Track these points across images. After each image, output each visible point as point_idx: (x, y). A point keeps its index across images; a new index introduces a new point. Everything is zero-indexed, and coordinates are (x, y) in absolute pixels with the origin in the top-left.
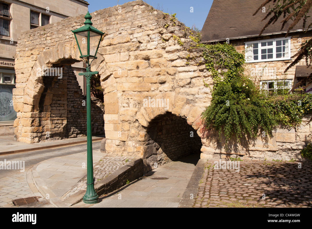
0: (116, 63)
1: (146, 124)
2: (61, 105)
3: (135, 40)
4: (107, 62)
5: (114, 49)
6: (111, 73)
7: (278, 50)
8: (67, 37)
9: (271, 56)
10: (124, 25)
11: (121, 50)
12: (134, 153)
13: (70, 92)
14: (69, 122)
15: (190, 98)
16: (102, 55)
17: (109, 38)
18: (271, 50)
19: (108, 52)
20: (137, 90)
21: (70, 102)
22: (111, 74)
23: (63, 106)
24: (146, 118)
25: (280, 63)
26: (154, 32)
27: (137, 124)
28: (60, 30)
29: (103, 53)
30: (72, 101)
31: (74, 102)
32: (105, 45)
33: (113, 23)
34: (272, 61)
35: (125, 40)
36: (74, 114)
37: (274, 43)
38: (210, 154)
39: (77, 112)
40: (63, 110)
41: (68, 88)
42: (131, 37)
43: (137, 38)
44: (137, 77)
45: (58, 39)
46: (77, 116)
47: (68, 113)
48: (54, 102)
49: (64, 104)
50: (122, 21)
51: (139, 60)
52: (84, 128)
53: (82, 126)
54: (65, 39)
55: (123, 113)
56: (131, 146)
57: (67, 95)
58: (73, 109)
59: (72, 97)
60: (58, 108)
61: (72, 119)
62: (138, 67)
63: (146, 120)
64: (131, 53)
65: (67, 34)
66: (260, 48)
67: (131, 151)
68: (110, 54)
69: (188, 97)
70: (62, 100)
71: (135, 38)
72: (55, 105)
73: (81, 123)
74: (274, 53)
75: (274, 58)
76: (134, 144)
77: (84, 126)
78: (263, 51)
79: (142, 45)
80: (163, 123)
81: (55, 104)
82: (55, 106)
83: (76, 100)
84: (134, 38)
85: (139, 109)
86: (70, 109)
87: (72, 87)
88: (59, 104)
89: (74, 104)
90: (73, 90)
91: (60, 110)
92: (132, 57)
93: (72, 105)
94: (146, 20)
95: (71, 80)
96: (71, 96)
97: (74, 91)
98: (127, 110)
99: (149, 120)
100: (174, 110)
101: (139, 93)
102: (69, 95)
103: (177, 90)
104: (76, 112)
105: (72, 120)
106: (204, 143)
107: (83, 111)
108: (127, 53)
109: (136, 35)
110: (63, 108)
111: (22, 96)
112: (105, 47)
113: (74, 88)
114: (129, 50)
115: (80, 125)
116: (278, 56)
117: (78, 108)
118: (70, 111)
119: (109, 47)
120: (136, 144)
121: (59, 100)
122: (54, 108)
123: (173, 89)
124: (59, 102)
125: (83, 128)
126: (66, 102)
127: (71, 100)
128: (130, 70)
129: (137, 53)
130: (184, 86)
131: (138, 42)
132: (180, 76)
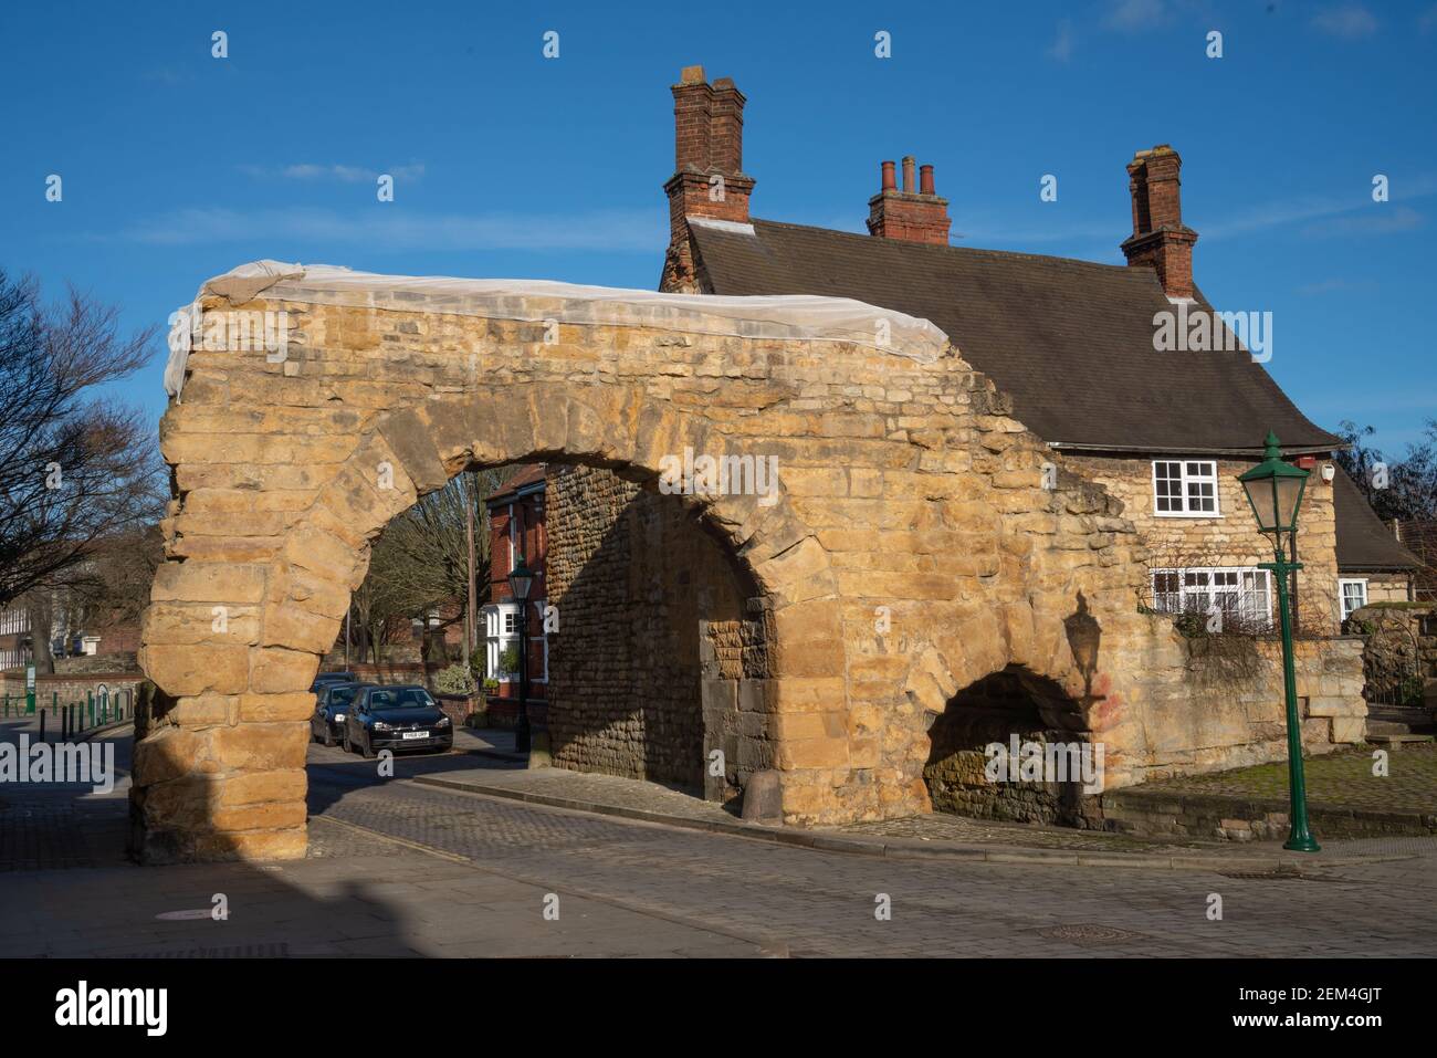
0: (835, 502)
1: (940, 706)
3: (903, 435)
5: (824, 451)
6: (813, 532)
8: (588, 367)
11: (854, 459)
12: (903, 805)
17: (803, 412)
19: (799, 460)
20: (915, 595)
24: (942, 686)
27: (910, 709)
32: (788, 433)
35: (867, 431)
38: (1124, 771)
42: (889, 423)
43: (909, 432)
44: (914, 554)
51: (917, 502)
54: (574, 373)
56: (894, 783)
62: (915, 525)
63: (941, 694)
64: (890, 475)
68: (805, 467)
71: (902, 429)
79: (926, 455)
84: (898, 430)
85: (919, 655)
92: (897, 489)
99: (953, 693)
108: (874, 473)
109: (904, 422)
112: (785, 440)
114: (882, 465)
119: (802, 442)
123: (1023, 598)
128: (883, 529)
129: (911, 479)
130: (1054, 589)
131: (912, 443)
132: (1046, 559)
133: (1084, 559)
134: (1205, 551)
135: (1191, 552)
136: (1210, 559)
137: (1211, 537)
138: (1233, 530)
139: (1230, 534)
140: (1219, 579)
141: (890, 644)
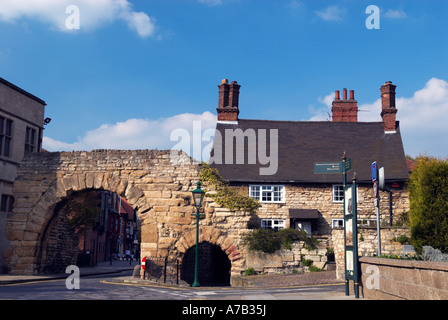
0: (157, 199)
1: (184, 251)
4: (148, 197)
5: (156, 187)
6: (151, 206)
7: (276, 194)
8: (99, 169)
9: (270, 199)
10: (168, 169)
11: (163, 188)
15: (225, 231)
16: (142, 190)
17: (151, 177)
18: (269, 194)
19: (149, 189)
22: (151, 208)
24: (185, 246)
25: (277, 205)
26: (195, 178)
28: (90, 161)
32: (146, 182)
33: (156, 165)
34: (271, 203)
35: (168, 181)
37: (272, 188)
38: (238, 272)
42: (174, 179)
43: (179, 181)
50: (165, 165)
51: (180, 199)
54: (97, 170)
55: (162, 242)
62: (179, 205)
64: (173, 192)
65: (98, 165)
66: (261, 191)
69: (222, 230)
74: (272, 196)
75: (272, 201)
78: (264, 194)
84: (176, 181)
85: (179, 238)
92: (174, 196)
98: (167, 239)
99: (188, 248)
100: (211, 239)
101: (180, 226)
103: (214, 224)
106: (233, 264)
108: (169, 191)
109: (178, 179)
112: (146, 184)
114: (171, 190)
116: (275, 199)
117: (62, 238)
119: (150, 184)
120: (174, 268)
122: (50, 237)
123: (210, 224)
128: (171, 206)
129: (179, 193)
130: (220, 222)
131: (180, 184)
132: (218, 214)
133: (230, 214)
141: (171, 235)
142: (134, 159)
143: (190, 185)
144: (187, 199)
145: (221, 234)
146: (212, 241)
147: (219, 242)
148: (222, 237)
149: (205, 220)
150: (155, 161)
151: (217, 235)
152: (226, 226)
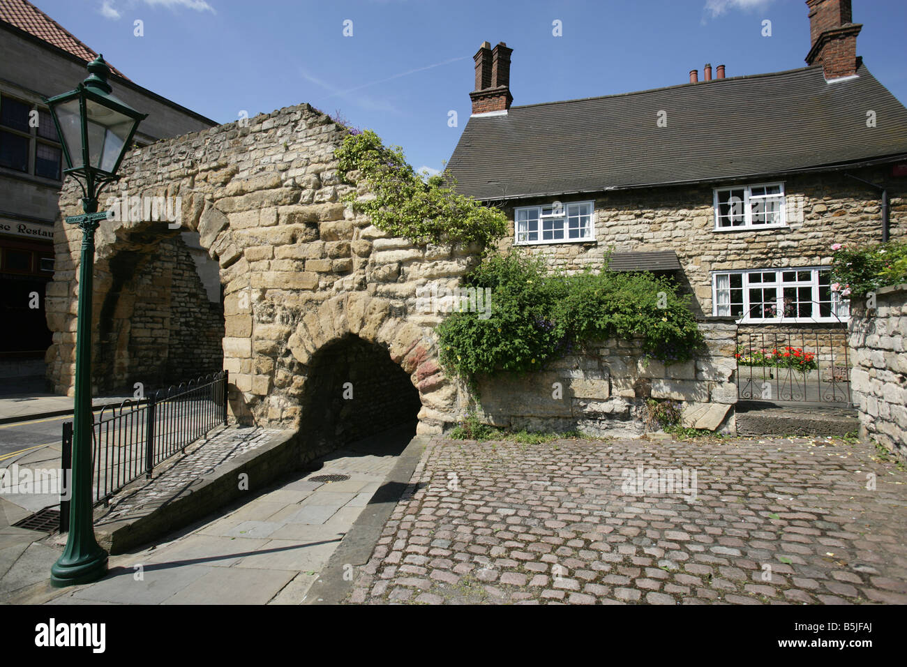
0: (251, 230)
1: (304, 359)
2: (156, 319)
3: (290, 182)
4: (234, 227)
5: (248, 200)
6: (241, 250)
7: (573, 223)
8: (160, 178)
9: (560, 235)
10: (272, 153)
11: (262, 203)
12: (281, 421)
13: (180, 295)
14: (174, 353)
15: (399, 304)
16: (225, 213)
17: (239, 179)
18: (559, 223)
19: (236, 208)
20: (291, 285)
21: (178, 315)
22: (242, 254)
23: (161, 320)
24: (306, 347)
25: (576, 247)
26: (329, 166)
27: (288, 360)
28: (147, 163)
29: (226, 210)
30: (181, 313)
31: (188, 315)
32: (232, 193)
33: (251, 148)
34: (562, 244)
35: (270, 183)
36: (187, 338)
38: (435, 425)
39: (194, 333)
40: (160, 329)
41: (174, 286)
42: (283, 176)
43: (294, 178)
44: (292, 259)
45: (142, 182)
46: (194, 342)
47: (171, 335)
48: (139, 312)
49: (163, 318)
50: (267, 145)
51: (296, 225)
52: (209, 367)
53: (205, 363)
54: (156, 182)
55: (261, 336)
56: (276, 406)
57: (173, 299)
58: (184, 328)
59: (182, 304)
60: (149, 325)
61: (182, 347)
62: (293, 240)
63: (307, 352)
64: (282, 209)
65: (159, 171)
66: (541, 217)
67: (275, 417)
68: (240, 211)
69: (392, 302)
70: (159, 309)
71: (291, 178)
72: (143, 319)
73: (202, 356)
74: (566, 228)
75: (566, 238)
76: (282, 401)
77: (209, 363)
78: (547, 224)
79: (304, 193)
80: (351, 359)
81: (140, 316)
82: (141, 322)
83: (192, 310)
84: (288, 179)
85: (295, 326)
86: (177, 327)
87: (183, 284)
88: (152, 317)
89: (188, 319)
90: (188, 290)
91: (152, 329)
92: (283, 218)
93: (183, 320)
94: (314, 142)
95: (183, 270)
96: (180, 302)
97: (189, 293)
98: (270, 329)
99: (312, 351)
100: (364, 329)
101: (294, 294)
102: (177, 299)
103: (371, 287)
104: (191, 334)
105: (181, 350)
106: (424, 402)
107: (207, 333)
108: (273, 208)
109: (291, 173)
110: (160, 326)
111: (65, 299)
112: (232, 198)
113: (189, 286)
114: (276, 203)
115: (199, 361)
116: (573, 234)
117: (195, 327)
118: (178, 333)
119: (239, 197)
120: (286, 402)
121: (152, 310)
122: (139, 325)
123: (362, 285)
124: (150, 313)
125: (206, 365)
126: (168, 315)
127: (180, 310)
128: (277, 245)
129: (293, 208)
130: (386, 280)
131: (297, 187)
132: (379, 257)
133: (411, 253)
134: (770, 255)
135: (753, 256)
136: (775, 261)
137: (775, 243)
138: (802, 236)
139: (798, 240)
140: (788, 277)
141: (278, 318)
142: (212, 144)
143: (318, 186)
144: (313, 223)
145: (389, 313)
146: (366, 332)
147: (383, 335)
148: (391, 322)
149: (349, 277)
150: (249, 139)
151: (377, 315)
152: (401, 288)
